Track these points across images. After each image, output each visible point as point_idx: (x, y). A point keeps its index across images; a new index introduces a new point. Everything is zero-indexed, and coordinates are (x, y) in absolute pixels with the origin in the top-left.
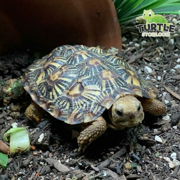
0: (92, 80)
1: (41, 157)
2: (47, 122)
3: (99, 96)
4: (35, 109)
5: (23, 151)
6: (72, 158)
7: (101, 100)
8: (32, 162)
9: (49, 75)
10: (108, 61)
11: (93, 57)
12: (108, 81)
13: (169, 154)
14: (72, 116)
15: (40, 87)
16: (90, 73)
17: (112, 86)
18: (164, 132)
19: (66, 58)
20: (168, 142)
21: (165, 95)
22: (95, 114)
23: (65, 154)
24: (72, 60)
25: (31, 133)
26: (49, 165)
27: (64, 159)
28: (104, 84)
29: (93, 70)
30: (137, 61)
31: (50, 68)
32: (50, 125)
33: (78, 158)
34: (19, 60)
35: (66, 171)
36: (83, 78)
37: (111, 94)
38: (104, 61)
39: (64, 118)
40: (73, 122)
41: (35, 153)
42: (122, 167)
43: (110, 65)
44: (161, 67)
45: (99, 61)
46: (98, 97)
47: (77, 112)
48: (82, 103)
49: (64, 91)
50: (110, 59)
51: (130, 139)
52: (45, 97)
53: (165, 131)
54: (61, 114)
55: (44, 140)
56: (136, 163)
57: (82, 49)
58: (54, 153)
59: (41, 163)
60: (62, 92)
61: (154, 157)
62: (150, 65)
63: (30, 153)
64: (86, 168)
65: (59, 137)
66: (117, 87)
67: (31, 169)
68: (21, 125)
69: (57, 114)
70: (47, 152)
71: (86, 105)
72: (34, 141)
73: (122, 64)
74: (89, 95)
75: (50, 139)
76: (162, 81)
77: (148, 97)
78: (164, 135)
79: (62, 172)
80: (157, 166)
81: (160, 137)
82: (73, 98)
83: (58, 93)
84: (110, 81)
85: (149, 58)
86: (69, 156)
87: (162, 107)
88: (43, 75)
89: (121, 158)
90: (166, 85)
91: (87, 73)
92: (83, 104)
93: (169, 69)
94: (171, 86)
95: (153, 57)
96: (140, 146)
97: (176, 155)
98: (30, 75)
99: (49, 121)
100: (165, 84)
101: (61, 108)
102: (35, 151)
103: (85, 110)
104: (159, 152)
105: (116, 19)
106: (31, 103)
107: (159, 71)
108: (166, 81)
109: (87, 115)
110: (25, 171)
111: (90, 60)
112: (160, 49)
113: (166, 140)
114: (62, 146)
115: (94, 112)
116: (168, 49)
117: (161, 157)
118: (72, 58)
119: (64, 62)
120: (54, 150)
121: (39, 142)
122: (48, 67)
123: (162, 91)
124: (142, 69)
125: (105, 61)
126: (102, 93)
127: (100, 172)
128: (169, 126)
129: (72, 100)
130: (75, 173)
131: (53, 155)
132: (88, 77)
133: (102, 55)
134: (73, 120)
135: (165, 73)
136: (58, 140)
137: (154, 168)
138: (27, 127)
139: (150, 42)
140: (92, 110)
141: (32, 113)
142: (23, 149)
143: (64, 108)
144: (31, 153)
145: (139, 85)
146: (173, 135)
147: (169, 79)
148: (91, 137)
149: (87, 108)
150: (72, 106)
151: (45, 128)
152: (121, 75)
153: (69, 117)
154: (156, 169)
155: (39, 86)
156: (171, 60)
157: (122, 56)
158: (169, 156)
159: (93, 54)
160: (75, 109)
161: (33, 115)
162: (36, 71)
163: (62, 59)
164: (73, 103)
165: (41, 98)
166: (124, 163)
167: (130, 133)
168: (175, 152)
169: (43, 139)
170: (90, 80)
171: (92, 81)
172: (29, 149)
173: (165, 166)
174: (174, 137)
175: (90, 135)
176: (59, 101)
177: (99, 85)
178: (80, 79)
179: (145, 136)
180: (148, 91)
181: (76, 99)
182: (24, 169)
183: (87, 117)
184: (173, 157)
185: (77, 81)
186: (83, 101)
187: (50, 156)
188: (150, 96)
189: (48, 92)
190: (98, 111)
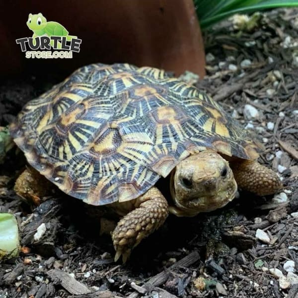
0: (138, 124)
1: (38, 267)
2: (52, 202)
3: (150, 153)
4: (32, 180)
5: (4, 256)
6: (97, 270)
7: (153, 160)
8: (21, 276)
9: (60, 116)
10: (170, 91)
11: (144, 83)
12: (168, 125)
13: (281, 263)
14: (98, 191)
15: (43, 139)
16: (135, 111)
17: (175, 136)
18: (274, 223)
19: (93, 85)
20: (280, 241)
21: (280, 157)
22: (140, 185)
23: (84, 262)
24: (103, 89)
25: (23, 224)
26: (53, 281)
27: (81, 272)
28: (160, 131)
29: (140, 105)
30: (232, 96)
31: (62, 103)
32: (57, 208)
33: (108, 270)
34: (15, 96)
35: (83, 293)
36: (121, 121)
37: (171, 149)
38: (162, 91)
39: (83, 195)
40: (99, 201)
41: (28, 260)
42: (189, 286)
43: (174, 98)
44: (275, 106)
45: (154, 91)
46: (148, 154)
47: (108, 182)
48: (118, 166)
49: (85, 144)
50: (175, 88)
51: (209, 235)
52: (51, 156)
53: (275, 221)
54: (78, 187)
55: (44, 237)
56: (216, 278)
57: (125, 70)
58: (64, 260)
59: (38, 278)
60: (81, 147)
61: (252, 268)
62: (256, 104)
63: (18, 261)
64: (121, 287)
65: (75, 231)
66: (184, 136)
67: (19, 290)
68: (8, 211)
69: (70, 187)
70: (51, 259)
71: (125, 169)
72: (27, 237)
73: (197, 97)
74: (131, 152)
75: (57, 234)
76: (275, 132)
77: (242, 158)
78: (274, 228)
79: (75, 295)
80: (256, 285)
81: (266, 231)
82: (101, 157)
83: (75, 149)
84: (171, 126)
85: (253, 91)
86: (91, 267)
87: (272, 180)
88: (50, 116)
89: (188, 269)
90: (283, 139)
91: (129, 111)
92: (119, 168)
93: (289, 111)
94: (292, 141)
95: (263, 90)
96: (227, 247)
97: (294, 265)
98: (26, 118)
99: (56, 201)
100: (282, 137)
101: (78, 177)
102: (28, 256)
103: (122, 179)
104: (263, 260)
105: (193, 19)
106: (26, 169)
107: (271, 113)
108: (284, 131)
109: (126, 187)
110: (7, 293)
111: (138, 88)
112: (275, 75)
113: (277, 238)
114: (79, 248)
115: (138, 183)
116: (291, 76)
117: (265, 269)
118: (104, 86)
119: (88, 93)
120: (65, 255)
121: (35, 239)
122: (59, 103)
123: (274, 149)
124: (240, 110)
125: (165, 90)
126: (156, 147)
127: (148, 295)
128: (284, 212)
129: (99, 161)
130: (100, 296)
131: (63, 264)
132: (130, 118)
133: (162, 81)
134: (98, 198)
135: (282, 116)
136: (72, 236)
137: (250, 288)
138: (17, 214)
139: (257, 63)
140: (135, 179)
141: (27, 186)
142: (5, 251)
143: (84, 176)
144: (21, 260)
145: (227, 135)
146: (290, 229)
147: (290, 128)
148: (140, 230)
149: (126, 176)
150: (99, 172)
151: (48, 213)
152: (193, 116)
153: (92, 192)
154: (254, 290)
155: (41, 136)
156: (294, 94)
157: (205, 88)
158: (280, 267)
159: (143, 78)
160: (104, 177)
161: (27, 191)
162: (38, 110)
163: (86, 87)
164: (101, 166)
165: (43, 158)
166: (193, 278)
167: (210, 224)
168: (292, 259)
169: (44, 235)
170: (135, 125)
171: (137, 126)
172: (16, 252)
173: (272, 285)
174: (292, 231)
175: (138, 227)
176: (74, 163)
177: (150, 133)
178: (115, 122)
179: (237, 231)
180: (244, 147)
181: (106, 159)
182: (6, 289)
183: (126, 191)
184: (288, 268)
185: (110, 125)
186: (120, 163)
187: (55, 266)
188: (247, 154)
189: (56, 147)
190: (145, 180)
